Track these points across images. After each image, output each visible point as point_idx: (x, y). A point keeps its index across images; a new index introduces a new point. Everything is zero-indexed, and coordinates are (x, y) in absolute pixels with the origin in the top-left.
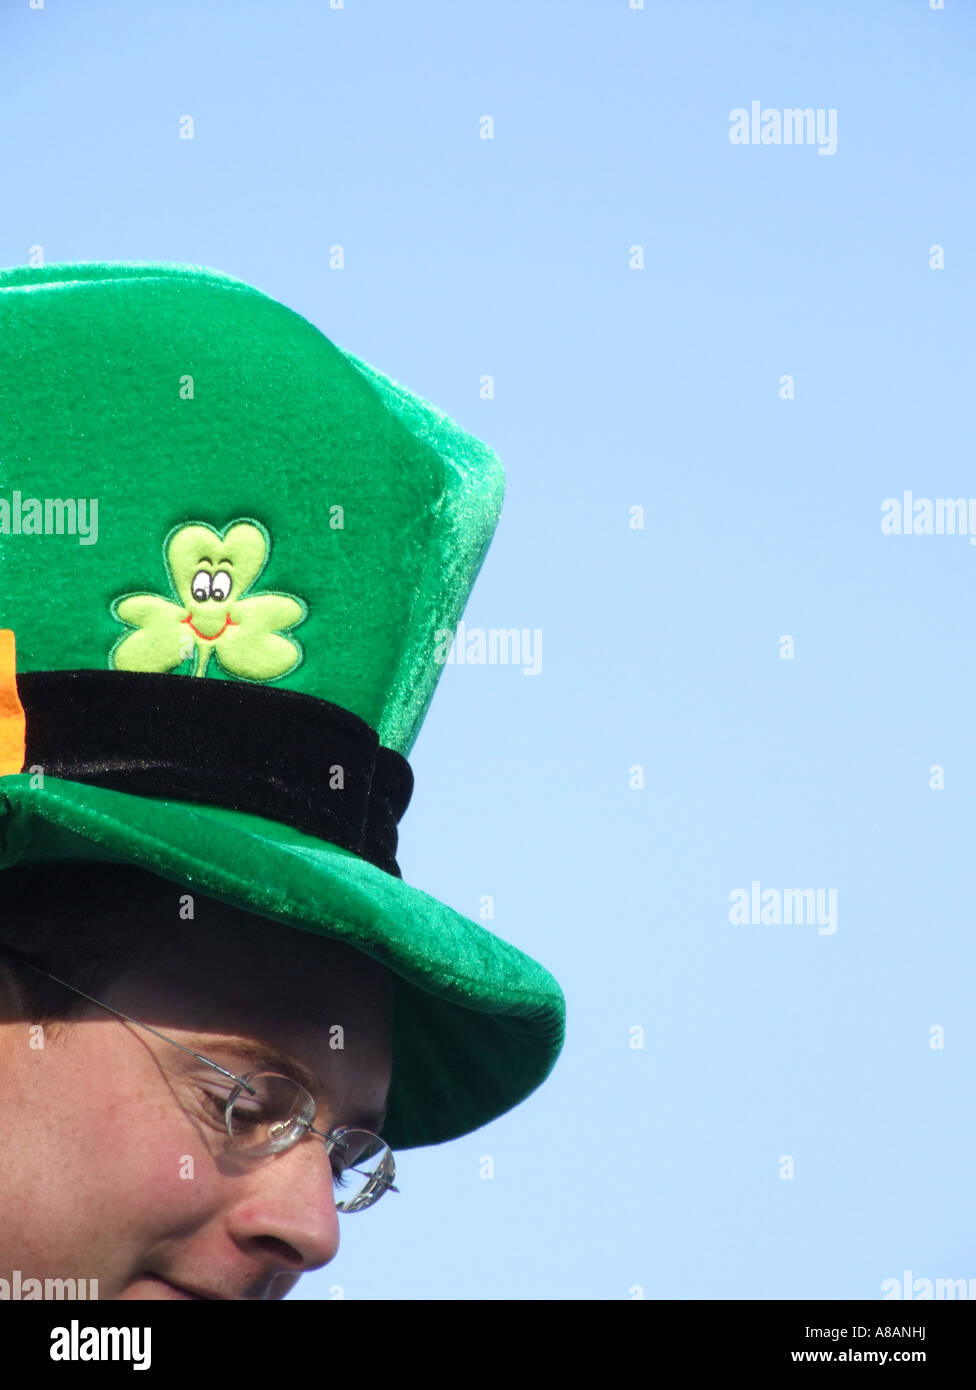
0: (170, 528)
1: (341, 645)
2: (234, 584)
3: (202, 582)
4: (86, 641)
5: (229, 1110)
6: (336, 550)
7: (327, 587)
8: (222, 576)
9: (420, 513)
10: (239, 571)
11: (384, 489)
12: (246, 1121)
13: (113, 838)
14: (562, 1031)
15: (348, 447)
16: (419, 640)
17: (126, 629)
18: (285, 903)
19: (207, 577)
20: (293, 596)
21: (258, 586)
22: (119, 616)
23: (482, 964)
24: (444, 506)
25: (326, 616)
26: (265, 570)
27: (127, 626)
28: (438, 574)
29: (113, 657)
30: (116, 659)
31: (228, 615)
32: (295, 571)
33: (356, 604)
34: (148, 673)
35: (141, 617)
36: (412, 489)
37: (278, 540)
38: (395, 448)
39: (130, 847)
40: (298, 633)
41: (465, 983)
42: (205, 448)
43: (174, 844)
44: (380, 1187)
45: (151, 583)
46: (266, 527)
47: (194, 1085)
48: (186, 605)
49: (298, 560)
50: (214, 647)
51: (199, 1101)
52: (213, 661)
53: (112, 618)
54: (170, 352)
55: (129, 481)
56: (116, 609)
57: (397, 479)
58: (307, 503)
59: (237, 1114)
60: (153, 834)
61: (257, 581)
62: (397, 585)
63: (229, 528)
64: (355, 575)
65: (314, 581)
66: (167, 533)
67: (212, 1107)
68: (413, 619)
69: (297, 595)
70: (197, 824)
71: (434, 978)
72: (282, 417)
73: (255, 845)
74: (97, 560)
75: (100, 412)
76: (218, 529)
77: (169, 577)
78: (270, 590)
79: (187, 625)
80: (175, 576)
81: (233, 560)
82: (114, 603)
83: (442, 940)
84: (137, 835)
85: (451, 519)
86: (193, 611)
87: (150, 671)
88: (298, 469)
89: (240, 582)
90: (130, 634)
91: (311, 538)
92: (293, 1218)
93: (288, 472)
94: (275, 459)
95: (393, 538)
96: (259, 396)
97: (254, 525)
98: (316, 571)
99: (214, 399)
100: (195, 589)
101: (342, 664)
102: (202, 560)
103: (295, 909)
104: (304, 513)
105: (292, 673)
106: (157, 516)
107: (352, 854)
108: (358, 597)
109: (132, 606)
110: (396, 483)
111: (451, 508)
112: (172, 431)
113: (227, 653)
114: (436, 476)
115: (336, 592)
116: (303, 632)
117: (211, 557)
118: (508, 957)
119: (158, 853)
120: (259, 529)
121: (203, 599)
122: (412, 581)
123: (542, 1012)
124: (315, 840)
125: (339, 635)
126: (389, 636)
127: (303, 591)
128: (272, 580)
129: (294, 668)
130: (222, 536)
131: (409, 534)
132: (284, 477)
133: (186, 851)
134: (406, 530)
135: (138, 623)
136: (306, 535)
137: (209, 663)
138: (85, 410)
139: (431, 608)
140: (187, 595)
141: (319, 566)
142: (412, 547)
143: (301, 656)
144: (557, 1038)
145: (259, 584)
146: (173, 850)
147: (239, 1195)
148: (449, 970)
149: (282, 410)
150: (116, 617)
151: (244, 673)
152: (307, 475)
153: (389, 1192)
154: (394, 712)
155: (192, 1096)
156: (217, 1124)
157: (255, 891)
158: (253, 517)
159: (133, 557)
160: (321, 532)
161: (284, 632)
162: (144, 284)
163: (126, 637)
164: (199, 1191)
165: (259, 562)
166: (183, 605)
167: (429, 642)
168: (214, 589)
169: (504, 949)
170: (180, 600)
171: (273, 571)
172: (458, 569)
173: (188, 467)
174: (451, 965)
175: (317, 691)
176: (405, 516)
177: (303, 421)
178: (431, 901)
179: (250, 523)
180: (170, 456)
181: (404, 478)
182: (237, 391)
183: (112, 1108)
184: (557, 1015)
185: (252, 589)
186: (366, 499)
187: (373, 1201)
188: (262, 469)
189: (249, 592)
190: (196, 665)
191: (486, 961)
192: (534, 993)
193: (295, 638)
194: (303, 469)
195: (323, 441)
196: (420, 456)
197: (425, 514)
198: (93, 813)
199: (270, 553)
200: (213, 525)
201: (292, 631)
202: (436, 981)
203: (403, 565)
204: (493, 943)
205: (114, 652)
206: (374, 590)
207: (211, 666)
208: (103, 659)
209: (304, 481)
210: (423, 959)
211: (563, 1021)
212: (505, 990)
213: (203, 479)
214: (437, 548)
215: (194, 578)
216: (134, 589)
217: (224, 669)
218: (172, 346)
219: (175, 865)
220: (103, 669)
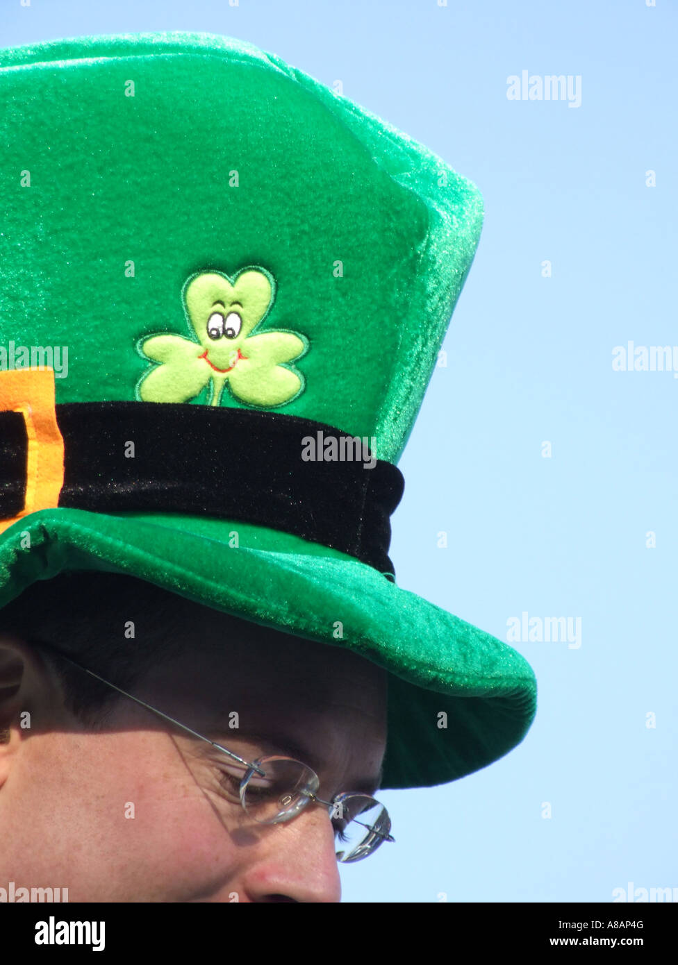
0: (188, 276)
1: (338, 375)
2: (244, 323)
3: (216, 322)
4: (115, 376)
5: (243, 789)
6: (333, 292)
7: (325, 324)
8: (234, 317)
9: (406, 254)
10: (248, 312)
11: (374, 236)
12: (258, 797)
13: (138, 563)
14: (534, 705)
15: (342, 201)
16: (407, 364)
17: (150, 364)
18: (287, 617)
19: (220, 318)
20: (297, 333)
21: (266, 324)
22: (144, 353)
23: (461, 658)
24: (428, 246)
25: (325, 350)
26: (271, 310)
27: (152, 362)
28: (424, 305)
29: (139, 389)
30: (142, 391)
31: (239, 351)
32: (297, 311)
33: (350, 338)
34: (169, 404)
35: (164, 354)
36: (399, 234)
37: (282, 284)
38: (383, 199)
39: (152, 573)
40: (300, 364)
41: (447, 676)
42: (217, 207)
43: (190, 568)
44: (378, 839)
45: (171, 325)
46: (272, 273)
47: (212, 766)
48: (203, 343)
49: (299, 301)
50: (228, 379)
51: (217, 779)
52: (226, 390)
53: (138, 355)
54: (186, 121)
55: (151, 236)
56: (141, 347)
57: (386, 226)
58: (307, 251)
59: (251, 791)
60: (172, 561)
61: (264, 321)
62: (387, 320)
63: (239, 275)
64: (350, 313)
65: (314, 320)
66: (184, 281)
67: (228, 784)
68: (401, 347)
69: (300, 332)
70: (210, 550)
71: (419, 674)
72: (283, 177)
73: (261, 567)
74: (124, 305)
75: (126, 175)
76: (229, 275)
77: (187, 319)
78: (276, 328)
79: (203, 360)
80: (193, 318)
81: (243, 303)
82: (139, 342)
83: (425, 641)
84: (158, 562)
85: (434, 257)
86: (208, 347)
87: (171, 402)
88: (298, 222)
89: (249, 322)
90: (154, 369)
91: (310, 281)
92: (300, 878)
93: (289, 225)
94: (279, 214)
95: (382, 279)
96: (264, 160)
97: (261, 271)
98: (316, 310)
99: (224, 163)
100: (210, 328)
101: (339, 392)
102: (215, 303)
103: (296, 622)
104: (305, 261)
105: (295, 399)
106: (176, 266)
107: (348, 557)
108: (351, 332)
109: (155, 345)
110: (385, 230)
111: (433, 248)
112: (188, 192)
113: (237, 383)
114: (420, 219)
115: (333, 328)
116: (305, 363)
117: (224, 300)
118: (484, 648)
119: (177, 577)
120: (265, 275)
121: (218, 337)
122: (400, 314)
123: (517, 692)
124: (317, 548)
125: (336, 365)
126: (380, 364)
127: (304, 327)
128: (277, 319)
129: (297, 395)
130: (232, 281)
131: (397, 273)
132: (287, 230)
133: (200, 574)
134: (394, 271)
135: (160, 360)
136: (307, 279)
137: (223, 393)
138: (112, 174)
139: (417, 336)
140: (203, 334)
141: (316, 305)
142: (400, 284)
143: (303, 385)
144: (531, 711)
145: (265, 323)
146: (190, 574)
147: (252, 860)
148: (432, 666)
149: (284, 171)
150: (142, 355)
151: (253, 400)
152: (306, 227)
153: (385, 843)
154: (385, 429)
155: (210, 775)
156: (232, 798)
157: (261, 608)
158: (260, 265)
159: (156, 302)
160: (320, 276)
161: (288, 364)
162: (162, 61)
163: (150, 372)
164: (217, 859)
165: (266, 304)
166: (200, 343)
167: (416, 366)
168: (226, 327)
169: (481, 640)
170: (197, 338)
171: (277, 311)
172: (441, 299)
173: (202, 223)
174: (434, 662)
175: (318, 416)
176: (393, 259)
177: (302, 180)
178: (417, 601)
179: (258, 270)
180: (187, 214)
181: (392, 225)
182: (244, 155)
183: (141, 788)
184: (529, 693)
185: (259, 327)
186: (358, 246)
187: (371, 851)
188: (267, 224)
189: (257, 330)
190: (212, 394)
191: (465, 655)
192: (509, 678)
193: (298, 368)
194: (303, 222)
195: (320, 196)
196: (406, 205)
197: (411, 255)
198: (120, 544)
199: (275, 296)
200: (225, 272)
201: (295, 363)
202: (420, 676)
203: (392, 302)
204: (472, 637)
205: (140, 385)
206: (366, 325)
207: (224, 395)
208: (130, 392)
209: (303, 232)
210: (409, 660)
211: (535, 697)
212: (482, 678)
213: (215, 234)
214: (422, 284)
215: (209, 319)
216: (157, 330)
217: (237, 398)
218: (187, 117)
219: (191, 587)
220: (130, 399)
